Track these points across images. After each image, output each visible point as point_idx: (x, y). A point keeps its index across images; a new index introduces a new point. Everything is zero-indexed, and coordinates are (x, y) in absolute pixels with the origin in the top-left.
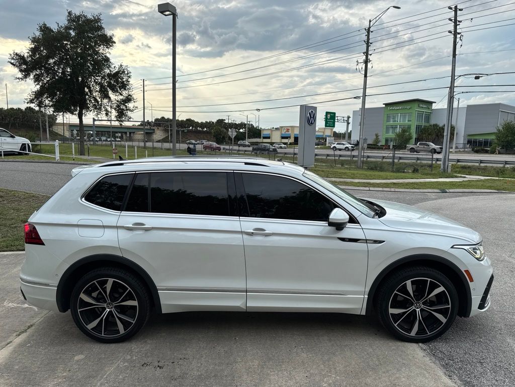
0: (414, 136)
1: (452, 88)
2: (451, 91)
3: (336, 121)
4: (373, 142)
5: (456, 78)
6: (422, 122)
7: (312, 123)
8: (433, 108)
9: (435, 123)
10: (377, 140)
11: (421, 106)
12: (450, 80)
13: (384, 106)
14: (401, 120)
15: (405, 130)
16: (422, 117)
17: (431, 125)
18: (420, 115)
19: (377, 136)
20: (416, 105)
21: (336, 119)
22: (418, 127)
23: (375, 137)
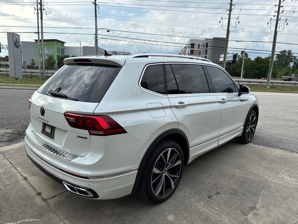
0: (57, 62)
1: (96, 34)
2: (96, 36)
3: (2, 48)
4: (31, 64)
5: (98, 29)
6: (60, 53)
7: (18, 47)
8: (65, 46)
9: (67, 55)
10: (33, 63)
11: (58, 44)
12: (95, 30)
13: (35, 41)
14: (47, 52)
15: (51, 58)
16: (60, 50)
17: (65, 56)
18: (58, 49)
19: (33, 60)
20: (55, 43)
21: (1, 46)
22: (58, 56)
23: (31, 61)
